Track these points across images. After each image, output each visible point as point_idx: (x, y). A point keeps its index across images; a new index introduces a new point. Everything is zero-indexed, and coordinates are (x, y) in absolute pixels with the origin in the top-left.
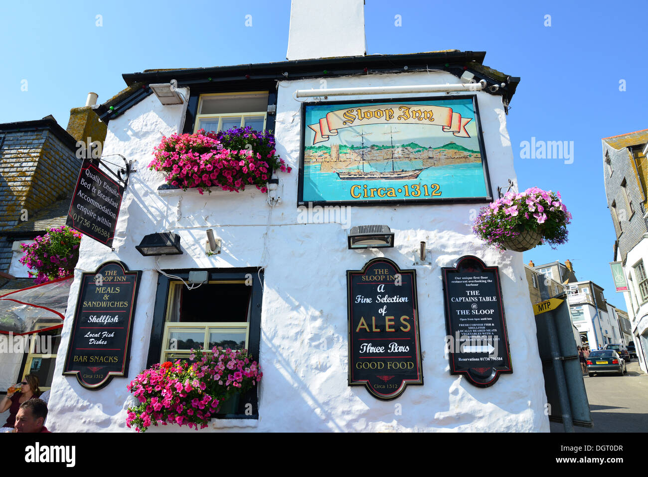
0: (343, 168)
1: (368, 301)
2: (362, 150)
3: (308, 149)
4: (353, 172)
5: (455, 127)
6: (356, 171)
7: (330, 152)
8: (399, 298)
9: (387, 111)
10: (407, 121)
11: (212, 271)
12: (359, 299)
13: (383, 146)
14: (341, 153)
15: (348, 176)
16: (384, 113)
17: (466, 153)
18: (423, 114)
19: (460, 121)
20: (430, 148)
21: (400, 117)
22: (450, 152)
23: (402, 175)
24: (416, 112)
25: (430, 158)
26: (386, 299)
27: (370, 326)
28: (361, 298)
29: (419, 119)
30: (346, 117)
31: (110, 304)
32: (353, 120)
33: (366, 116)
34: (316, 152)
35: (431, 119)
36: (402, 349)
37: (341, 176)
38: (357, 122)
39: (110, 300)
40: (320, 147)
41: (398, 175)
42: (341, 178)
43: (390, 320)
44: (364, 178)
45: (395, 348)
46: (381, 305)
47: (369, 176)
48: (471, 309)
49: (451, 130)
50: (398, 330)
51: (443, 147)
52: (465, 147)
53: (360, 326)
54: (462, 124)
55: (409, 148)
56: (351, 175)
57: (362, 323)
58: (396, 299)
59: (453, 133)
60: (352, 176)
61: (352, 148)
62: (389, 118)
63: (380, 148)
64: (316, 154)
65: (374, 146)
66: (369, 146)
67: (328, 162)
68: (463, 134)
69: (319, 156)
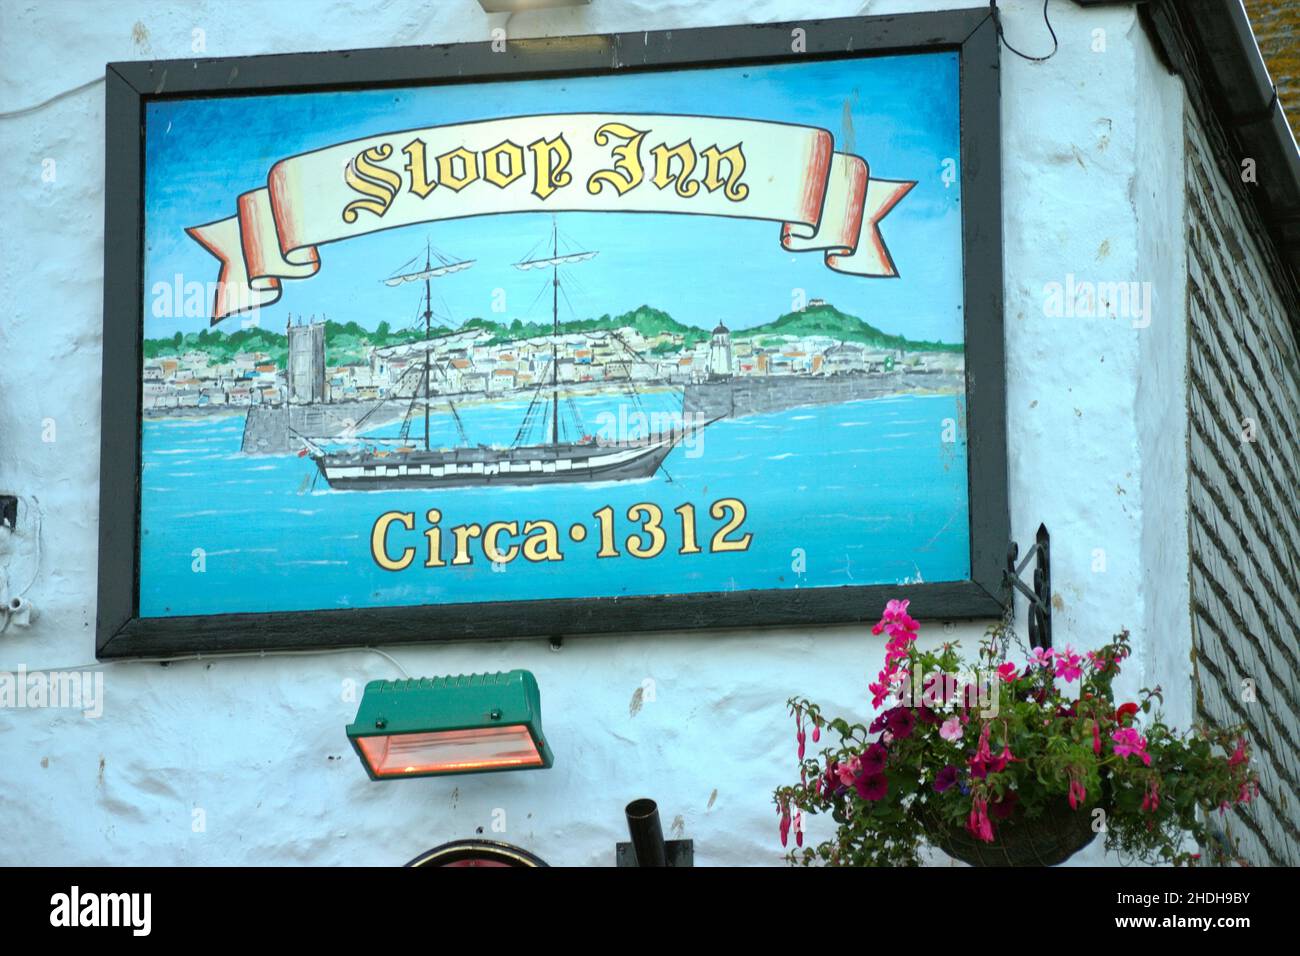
2: (422, 346)
3: (189, 345)
4: (382, 452)
5: (833, 231)
6: (396, 445)
7: (282, 361)
9: (542, 149)
10: (630, 201)
13: (517, 325)
14: (332, 362)
15: (358, 472)
16: (529, 156)
18: (702, 162)
19: (861, 198)
20: (722, 330)
21: (596, 178)
22: (807, 349)
23: (594, 462)
24: (673, 151)
25: (715, 378)
29: (682, 186)
30: (361, 185)
32: (387, 196)
33: (446, 178)
34: (225, 360)
35: (735, 188)
37: (332, 473)
38: (406, 208)
40: (240, 337)
41: (574, 460)
42: (332, 482)
47: (451, 469)
49: (822, 240)
51: (776, 326)
52: (872, 324)
54: (872, 209)
55: (627, 331)
56: (372, 468)
59: (827, 258)
60: (381, 471)
61: (382, 336)
62: (551, 184)
63: (503, 334)
64: (224, 369)
65: (475, 324)
66: (454, 328)
67: (276, 407)
68: (866, 258)
69: (238, 380)
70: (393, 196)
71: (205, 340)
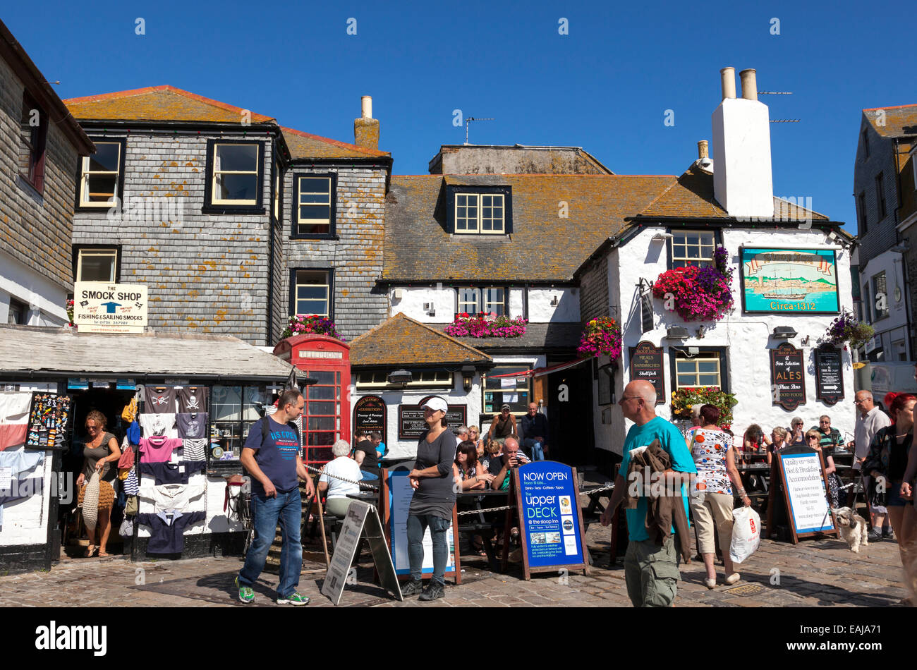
0: (766, 291)
1: (782, 364)
3: (746, 278)
4: (771, 294)
5: (823, 269)
6: (773, 293)
7: (759, 280)
8: (796, 363)
11: (700, 347)
12: (778, 363)
14: (764, 281)
15: (768, 296)
17: (830, 285)
20: (811, 281)
22: (821, 284)
23: (796, 297)
25: (811, 287)
26: (790, 364)
27: (782, 375)
31: (649, 365)
34: (751, 280)
36: (797, 387)
39: (649, 363)
40: (752, 277)
42: (765, 297)
43: (792, 374)
44: (777, 298)
45: (794, 387)
46: (788, 366)
48: (828, 369)
49: (822, 270)
50: (795, 379)
51: (817, 281)
52: (827, 281)
53: (778, 377)
55: (800, 280)
57: (779, 375)
58: (794, 364)
59: (823, 272)
61: (770, 279)
65: (781, 278)
66: (779, 278)
67: (758, 287)
68: (827, 273)
69: (753, 283)
71: (748, 278)
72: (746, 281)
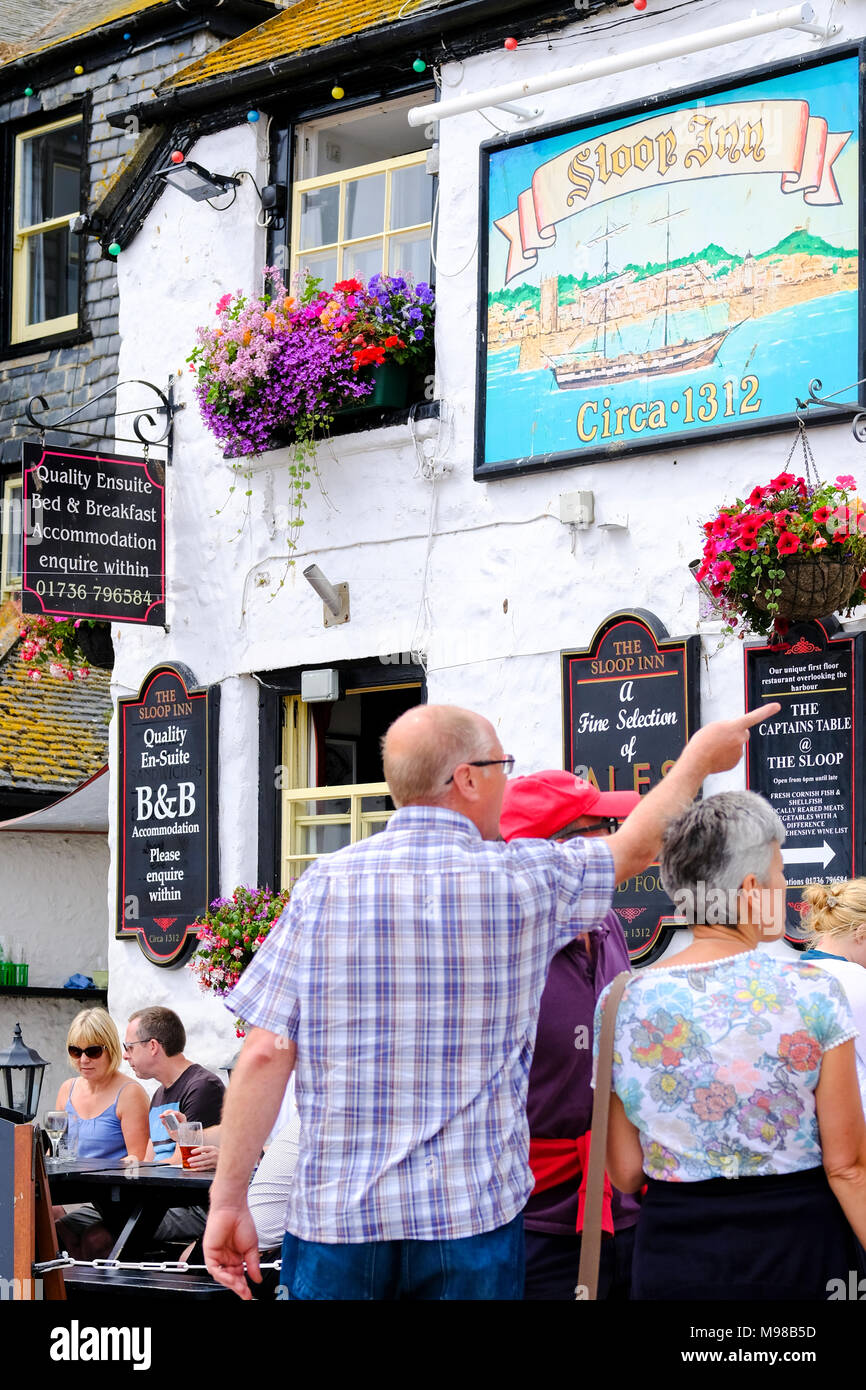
0: (564, 351)
1: (602, 725)
2: (604, 286)
3: (495, 300)
4: (583, 362)
5: (810, 171)
6: (591, 357)
8: (661, 713)
9: (662, 140)
10: (707, 170)
12: (586, 723)
13: (649, 266)
14: (561, 303)
15: (573, 377)
16: (656, 146)
17: (826, 262)
18: (741, 136)
19: (823, 148)
20: (749, 256)
21: (689, 156)
22: (794, 262)
23: (684, 357)
24: (727, 130)
25: (746, 290)
26: (635, 721)
28: (589, 719)
29: (732, 155)
30: (575, 179)
32: (588, 185)
33: (616, 168)
34: (511, 308)
35: (757, 152)
37: (561, 379)
38: (598, 191)
40: (518, 291)
41: (675, 357)
42: (559, 385)
43: (641, 774)
44: (603, 377)
46: (626, 735)
47: (616, 370)
48: (797, 755)
49: (800, 183)
51: (776, 249)
52: (826, 241)
54: (829, 155)
55: (702, 263)
56: (579, 373)
58: (654, 719)
59: (805, 195)
60: (583, 375)
61: (585, 283)
62: (668, 165)
63: (642, 273)
64: (510, 315)
65: (630, 267)
66: (619, 272)
67: (534, 337)
68: (826, 192)
69: (517, 321)
70: (591, 184)
72: (495, 311)
